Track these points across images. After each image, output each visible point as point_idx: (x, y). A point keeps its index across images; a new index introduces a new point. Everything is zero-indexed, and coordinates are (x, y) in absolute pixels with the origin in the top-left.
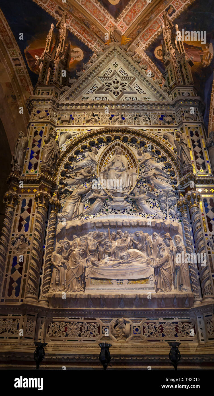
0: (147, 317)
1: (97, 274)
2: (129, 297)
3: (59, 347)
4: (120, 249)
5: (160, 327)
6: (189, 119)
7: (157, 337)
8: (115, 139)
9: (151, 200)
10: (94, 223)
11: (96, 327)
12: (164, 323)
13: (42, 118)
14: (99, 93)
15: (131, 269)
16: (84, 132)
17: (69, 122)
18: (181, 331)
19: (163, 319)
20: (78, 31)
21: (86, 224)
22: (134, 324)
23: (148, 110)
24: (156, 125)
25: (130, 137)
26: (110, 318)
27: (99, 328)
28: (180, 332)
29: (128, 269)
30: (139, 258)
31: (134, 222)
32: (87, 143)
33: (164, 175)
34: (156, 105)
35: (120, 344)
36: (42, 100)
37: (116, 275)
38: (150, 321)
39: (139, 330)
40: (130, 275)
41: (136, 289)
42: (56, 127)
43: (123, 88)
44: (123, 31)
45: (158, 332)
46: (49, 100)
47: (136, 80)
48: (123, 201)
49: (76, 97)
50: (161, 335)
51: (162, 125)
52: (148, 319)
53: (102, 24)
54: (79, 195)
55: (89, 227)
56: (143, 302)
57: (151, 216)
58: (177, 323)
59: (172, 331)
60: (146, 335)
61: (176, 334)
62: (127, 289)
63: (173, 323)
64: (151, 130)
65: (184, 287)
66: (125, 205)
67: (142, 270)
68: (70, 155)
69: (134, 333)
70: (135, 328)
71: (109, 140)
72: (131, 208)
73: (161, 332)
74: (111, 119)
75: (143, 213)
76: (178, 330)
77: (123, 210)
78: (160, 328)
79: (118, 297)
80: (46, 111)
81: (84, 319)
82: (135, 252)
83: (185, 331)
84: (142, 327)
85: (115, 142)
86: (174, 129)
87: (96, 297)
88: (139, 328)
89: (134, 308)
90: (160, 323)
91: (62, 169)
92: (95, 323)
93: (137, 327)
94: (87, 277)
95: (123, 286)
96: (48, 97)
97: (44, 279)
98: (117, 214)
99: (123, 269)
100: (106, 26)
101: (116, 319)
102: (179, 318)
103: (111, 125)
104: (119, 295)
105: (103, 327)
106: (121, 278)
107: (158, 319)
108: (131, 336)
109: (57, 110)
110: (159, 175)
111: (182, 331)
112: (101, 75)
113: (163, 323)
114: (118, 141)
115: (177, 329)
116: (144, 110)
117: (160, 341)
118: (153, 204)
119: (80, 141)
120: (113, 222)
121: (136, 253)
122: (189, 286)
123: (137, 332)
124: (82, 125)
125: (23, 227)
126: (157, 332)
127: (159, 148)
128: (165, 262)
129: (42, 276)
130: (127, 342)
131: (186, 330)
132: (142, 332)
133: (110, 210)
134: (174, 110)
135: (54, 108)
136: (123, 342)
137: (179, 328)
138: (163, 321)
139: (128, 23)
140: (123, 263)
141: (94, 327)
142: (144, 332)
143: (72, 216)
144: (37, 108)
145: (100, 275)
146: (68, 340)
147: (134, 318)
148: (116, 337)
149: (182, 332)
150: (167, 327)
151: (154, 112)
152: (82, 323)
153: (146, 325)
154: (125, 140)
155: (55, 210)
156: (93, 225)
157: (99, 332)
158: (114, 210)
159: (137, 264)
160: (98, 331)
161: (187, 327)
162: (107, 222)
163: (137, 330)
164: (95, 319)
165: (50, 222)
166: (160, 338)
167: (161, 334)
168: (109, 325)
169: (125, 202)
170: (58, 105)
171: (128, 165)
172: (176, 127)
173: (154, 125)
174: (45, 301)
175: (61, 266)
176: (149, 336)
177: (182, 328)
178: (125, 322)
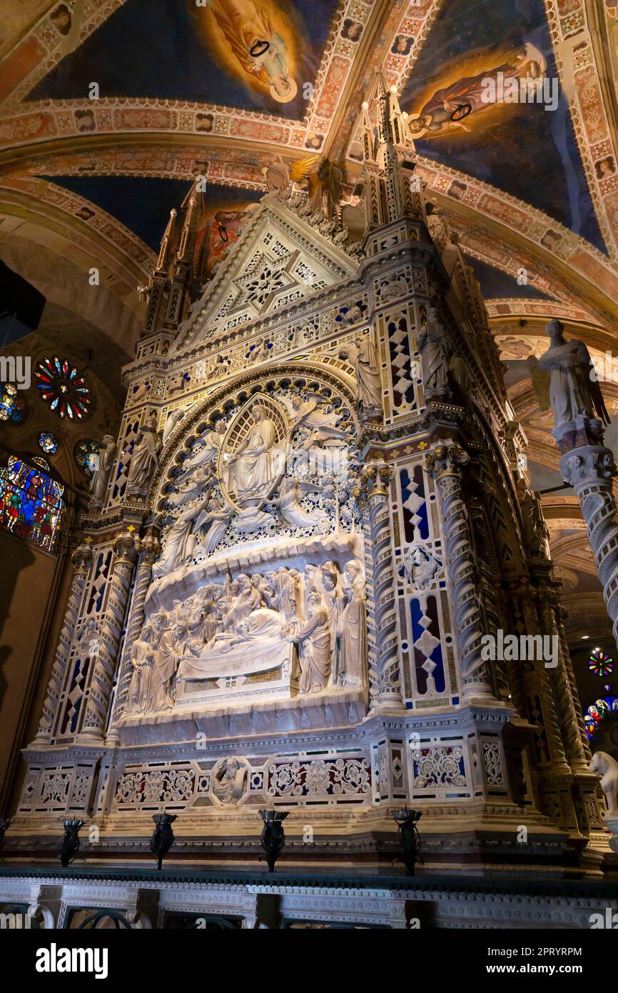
0: (277, 752)
1: (196, 671)
2: (239, 713)
3: (125, 822)
4: (240, 613)
5: (299, 772)
6: (388, 298)
7: (292, 795)
8: (253, 393)
9: (311, 496)
10: (204, 571)
11: (190, 779)
12: (309, 763)
13: (139, 399)
14: (232, 312)
15: (250, 652)
16: (204, 397)
17: (182, 387)
18: (340, 779)
19: (308, 754)
20: (243, 179)
21: (191, 576)
22: (254, 769)
23: (313, 311)
24: (328, 336)
25: (277, 379)
26: (213, 759)
27: (193, 780)
28: (339, 782)
29: (245, 654)
30: (270, 625)
31: (267, 553)
32: (206, 419)
33: (338, 436)
34: (328, 295)
35: (223, 813)
36: (146, 365)
37: (224, 669)
38: (282, 759)
39: (261, 780)
40: (248, 664)
41: (256, 692)
42: (161, 405)
43: (277, 281)
44: (325, 132)
45: (296, 784)
46: (148, 363)
47: (301, 254)
48: (255, 515)
49: (195, 336)
50: (302, 790)
51: (340, 331)
52: (280, 756)
53: (281, 144)
54: (186, 521)
55: (196, 578)
56: (267, 720)
57: (307, 529)
58: (334, 761)
59: (321, 781)
60: (272, 791)
61: (331, 786)
62: (240, 694)
63: (326, 762)
64: (318, 350)
65: (349, 678)
66: (261, 521)
67: (270, 652)
68: (178, 451)
69: (251, 788)
70: (254, 776)
71: (243, 398)
72: (273, 522)
73: (301, 784)
74: (247, 356)
75: (293, 528)
76: (335, 779)
77: (259, 531)
78: (299, 775)
79: (220, 715)
80: (147, 384)
81: (172, 764)
82: (261, 615)
83: (349, 779)
84: (266, 775)
85: (253, 400)
86: (362, 330)
87: (185, 719)
88: (260, 776)
89: (253, 735)
90: (301, 763)
91: (164, 479)
92: (188, 771)
93: (257, 775)
94: (179, 680)
95: (235, 690)
96: (147, 359)
97: (118, 693)
98: (247, 542)
99: (237, 655)
100: (289, 142)
101: (223, 759)
102: (340, 749)
103: (248, 368)
104: (223, 711)
105: (200, 777)
106: (233, 674)
107: (297, 755)
108: (245, 795)
109: (166, 373)
110: (328, 439)
111: (343, 778)
112: (241, 273)
113: (306, 763)
114: (259, 396)
115: (332, 775)
116: (308, 313)
117: (296, 804)
118: (314, 504)
119: (196, 418)
120: (233, 561)
121: (263, 618)
122: (357, 675)
123: (256, 786)
124: (203, 386)
125: (95, 604)
126: (293, 784)
127: (328, 385)
128: (315, 627)
129: (115, 689)
130: (237, 808)
131: (350, 776)
132: (265, 785)
133: (237, 536)
134: (365, 289)
135: (159, 371)
136: (230, 809)
137: (336, 773)
138: (308, 758)
139: (328, 114)
140: (239, 642)
141: (187, 779)
142: (270, 785)
143: (173, 565)
144: (133, 384)
145: (200, 673)
146: (144, 809)
147: (253, 756)
148: (221, 798)
149: (342, 782)
150: (315, 771)
151: (326, 309)
152: (168, 772)
153: (274, 771)
154: (270, 387)
155: (147, 560)
156: (202, 575)
157: (193, 790)
158: (243, 535)
159: (264, 640)
160: (191, 787)
161: (355, 769)
162: (223, 564)
163: (257, 781)
164: (189, 763)
165: (138, 584)
166: (298, 797)
167: (301, 788)
168: (210, 774)
169: (262, 513)
170: (165, 365)
171: (277, 436)
172: (366, 324)
173: (325, 337)
174: (115, 734)
175: (145, 664)
176: (277, 794)
177: (342, 774)
178: (238, 765)
